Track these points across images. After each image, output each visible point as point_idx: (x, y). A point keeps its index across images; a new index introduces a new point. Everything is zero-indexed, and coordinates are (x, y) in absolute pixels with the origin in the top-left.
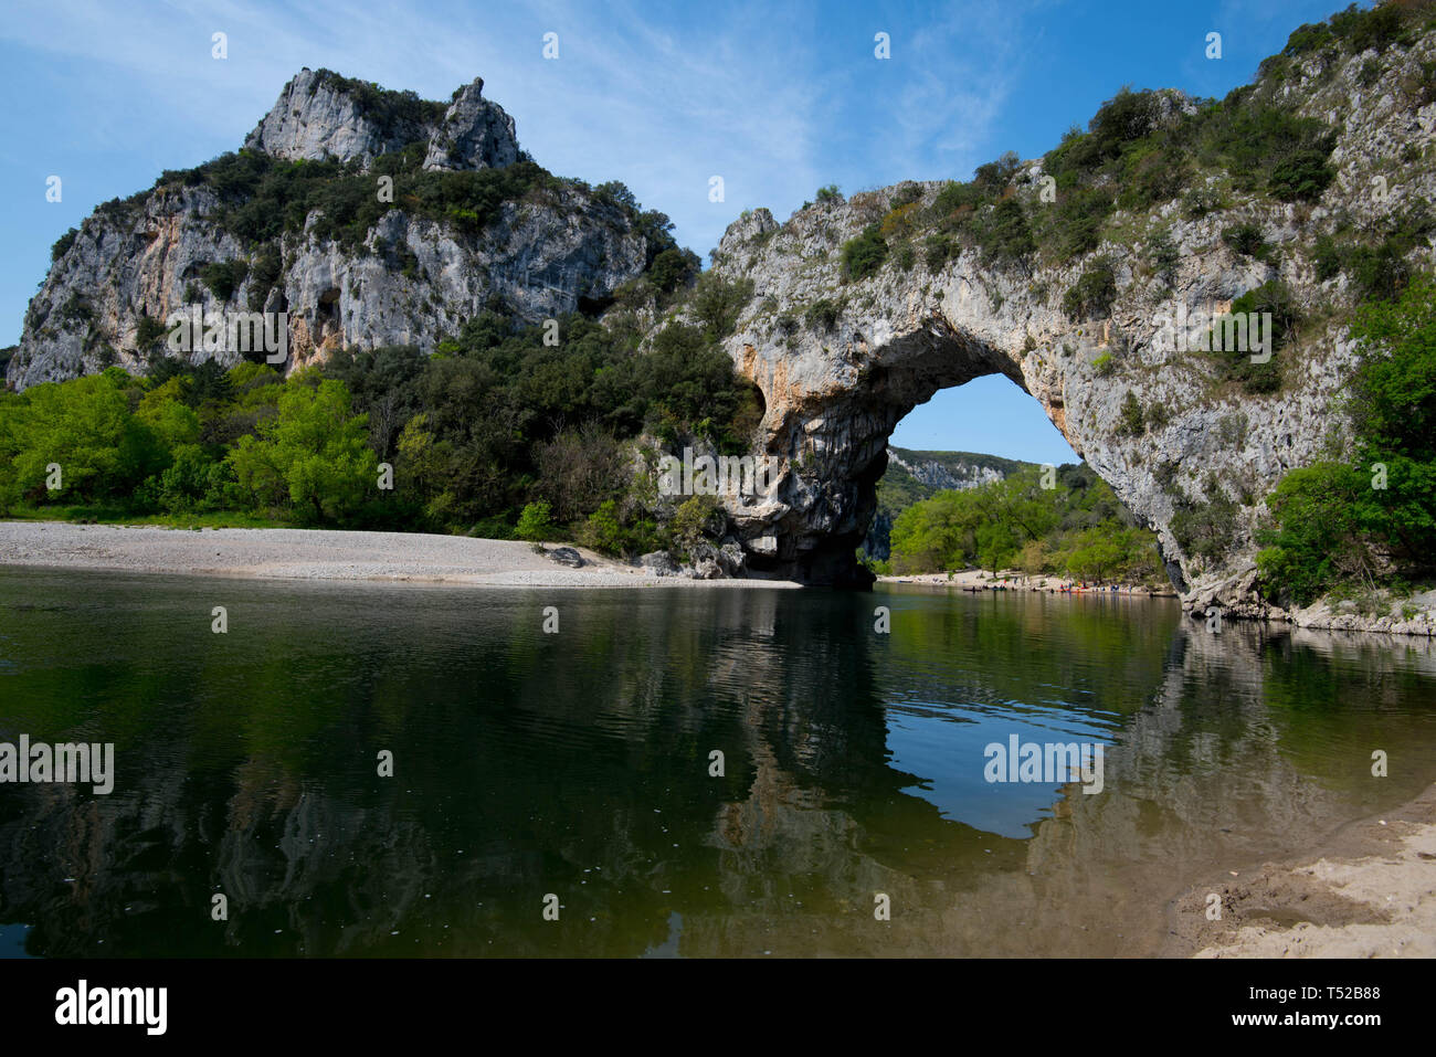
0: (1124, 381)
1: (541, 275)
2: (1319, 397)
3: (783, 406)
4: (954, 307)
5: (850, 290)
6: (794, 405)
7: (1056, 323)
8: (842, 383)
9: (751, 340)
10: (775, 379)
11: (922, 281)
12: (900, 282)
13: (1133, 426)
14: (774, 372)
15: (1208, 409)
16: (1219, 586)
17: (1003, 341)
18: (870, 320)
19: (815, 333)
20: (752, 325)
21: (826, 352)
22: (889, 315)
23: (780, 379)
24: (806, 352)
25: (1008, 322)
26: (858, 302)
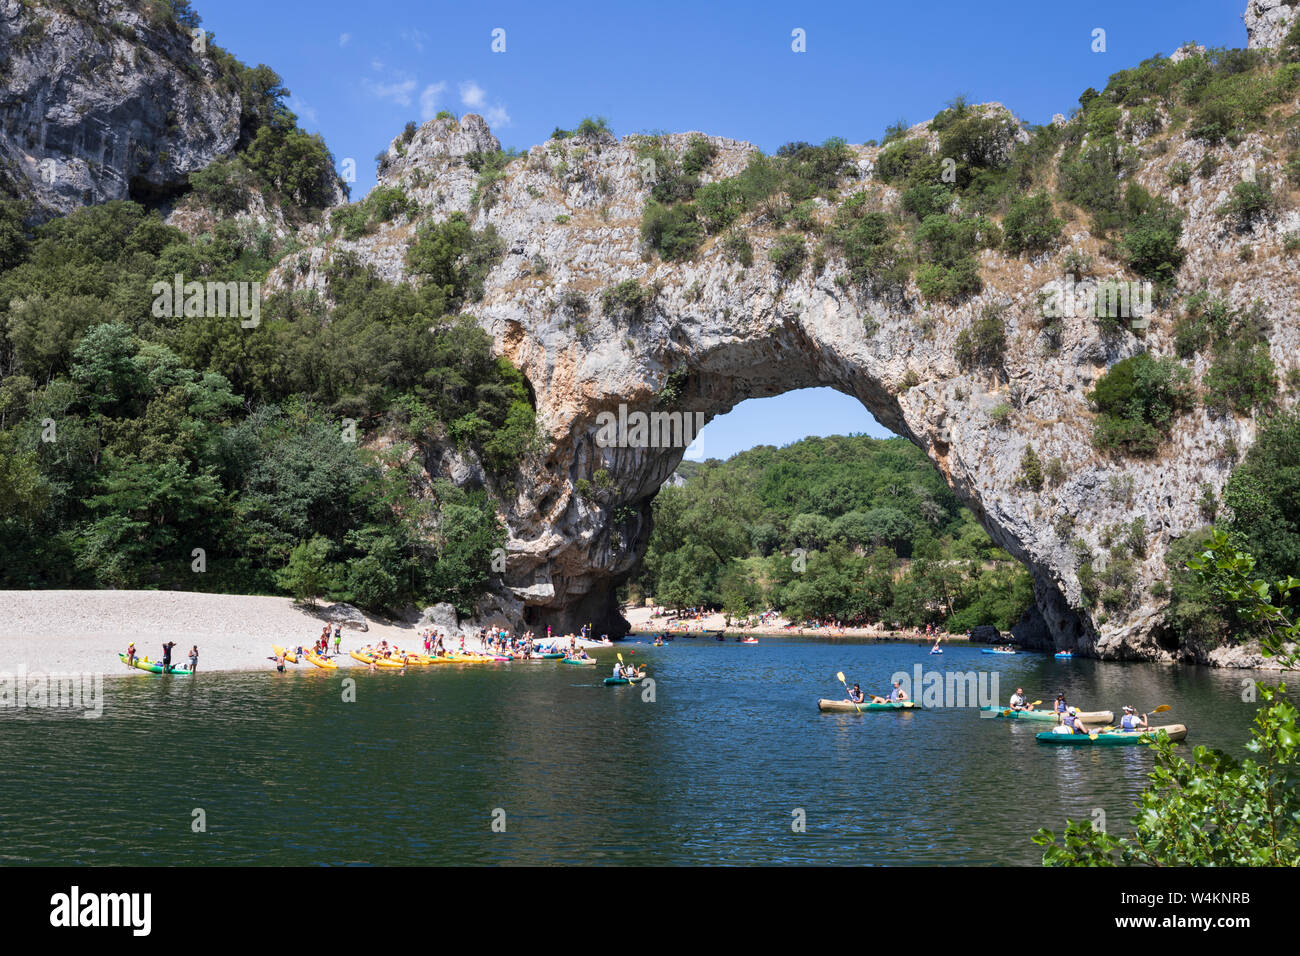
0: (1021, 433)
1: (69, 133)
2: (1192, 466)
3: (569, 410)
4: (817, 322)
5: (662, 270)
6: (583, 408)
7: (946, 363)
8: (648, 386)
9: (517, 314)
10: (556, 372)
11: (772, 284)
12: (741, 278)
13: (1033, 479)
14: (555, 362)
15: (1099, 468)
16: (1126, 631)
17: (876, 370)
18: (699, 317)
19: (615, 320)
20: (519, 295)
21: (631, 347)
22: (727, 315)
23: (564, 372)
24: (604, 344)
25: (884, 350)
26: (679, 292)
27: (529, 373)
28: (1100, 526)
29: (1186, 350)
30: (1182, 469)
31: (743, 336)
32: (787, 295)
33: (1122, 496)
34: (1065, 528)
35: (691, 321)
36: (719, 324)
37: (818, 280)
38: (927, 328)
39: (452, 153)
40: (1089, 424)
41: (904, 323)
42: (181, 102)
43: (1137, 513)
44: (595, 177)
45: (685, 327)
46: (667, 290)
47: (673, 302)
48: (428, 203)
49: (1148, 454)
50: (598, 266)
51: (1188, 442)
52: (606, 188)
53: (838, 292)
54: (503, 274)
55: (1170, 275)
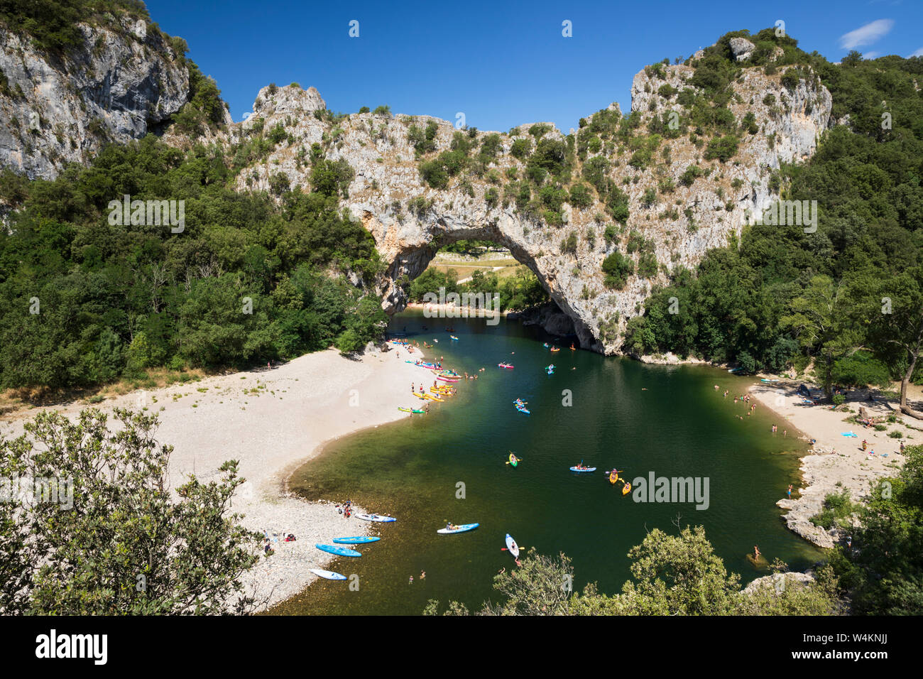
0: (582, 279)
1: (121, 100)
2: (633, 294)
3: (394, 251)
4: (504, 226)
5: (432, 193)
6: (399, 250)
7: (556, 250)
8: (426, 241)
9: (370, 209)
10: (388, 235)
11: (485, 206)
12: (471, 203)
13: (586, 295)
14: (388, 230)
15: (606, 293)
16: (613, 347)
17: (527, 248)
18: (453, 217)
19: (413, 212)
20: (369, 199)
21: (420, 225)
22: (465, 218)
23: (392, 235)
24: (408, 223)
25: (531, 241)
26: (442, 204)
27: (374, 234)
28: (605, 312)
29: (630, 251)
30: (630, 294)
31: (471, 227)
32: (492, 213)
33: (612, 302)
34: (595, 312)
35: (448, 217)
37: (506, 210)
38: (549, 236)
39: (304, 108)
40: (602, 276)
41: (539, 232)
42: (164, 76)
43: (616, 308)
44: (388, 136)
45: (445, 219)
46: (437, 203)
47: (439, 208)
48: (298, 136)
49: (620, 289)
50: (401, 186)
51: (632, 286)
52: (393, 143)
53: (514, 216)
54: (356, 186)
55: (625, 222)
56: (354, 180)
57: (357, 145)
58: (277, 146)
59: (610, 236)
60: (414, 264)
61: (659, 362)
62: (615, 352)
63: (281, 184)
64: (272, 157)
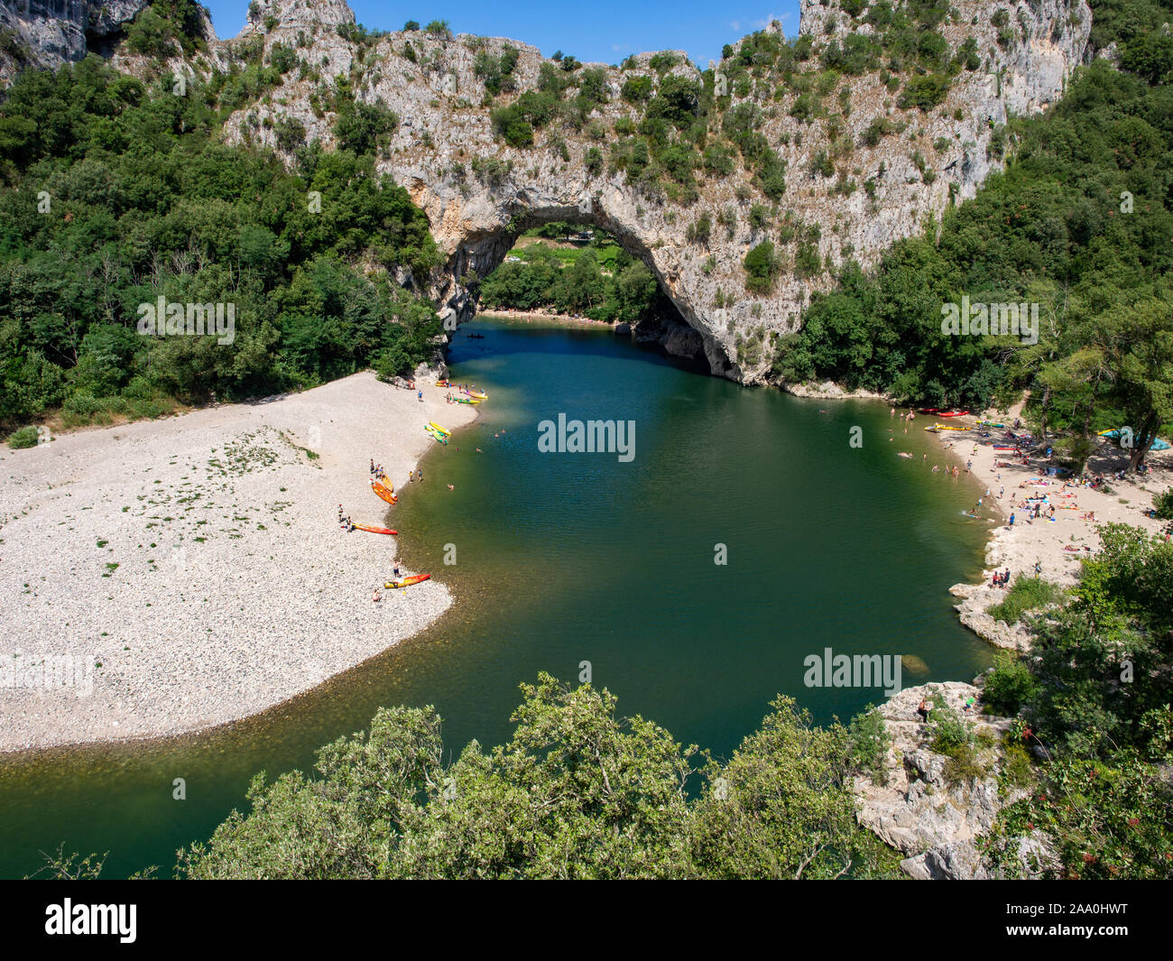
0: (715, 280)
2: (785, 301)
3: (457, 237)
4: (611, 203)
6: (464, 236)
7: (680, 239)
8: (501, 223)
9: (421, 175)
10: (447, 213)
11: (584, 175)
12: (563, 169)
13: (720, 303)
14: (447, 207)
15: (748, 299)
16: (754, 374)
17: (641, 234)
18: (538, 189)
19: (482, 182)
20: (420, 161)
21: (493, 200)
22: (556, 190)
23: (453, 214)
24: (476, 197)
26: (523, 170)
27: (428, 211)
28: (746, 326)
29: (784, 241)
30: (781, 302)
31: (563, 203)
32: (593, 184)
33: (756, 312)
34: (731, 325)
35: (532, 190)
36: (550, 195)
37: (612, 180)
38: (671, 218)
39: (323, 21)
40: (743, 276)
41: (658, 212)
43: (761, 321)
44: (446, 67)
45: (528, 192)
46: (517, 168)
47: (519, 174)
48: (314, 63)
49: (767, 294)
50: (466, 142)
51: (784, 290)
53: (623, 189)
54: (401, 140)
55: (779, 199)
56: (398, 132)
57: (402, 79)
58: (284, 77)
59: (757, 220)
60: (484, 255)
61: (815, 395)
62: (757, 381)
63: (292, 135)
64: (277, 94)
